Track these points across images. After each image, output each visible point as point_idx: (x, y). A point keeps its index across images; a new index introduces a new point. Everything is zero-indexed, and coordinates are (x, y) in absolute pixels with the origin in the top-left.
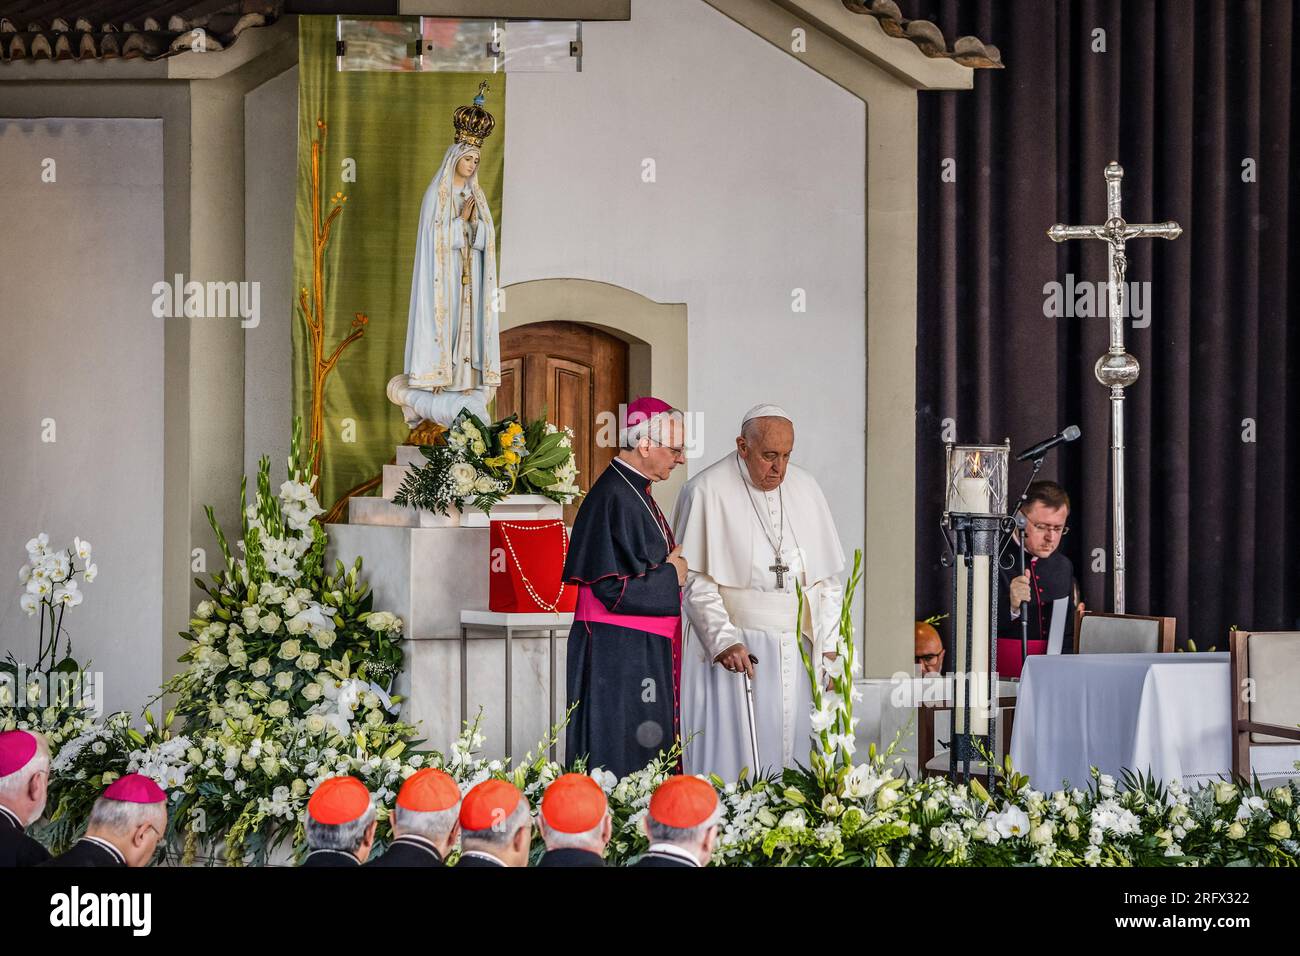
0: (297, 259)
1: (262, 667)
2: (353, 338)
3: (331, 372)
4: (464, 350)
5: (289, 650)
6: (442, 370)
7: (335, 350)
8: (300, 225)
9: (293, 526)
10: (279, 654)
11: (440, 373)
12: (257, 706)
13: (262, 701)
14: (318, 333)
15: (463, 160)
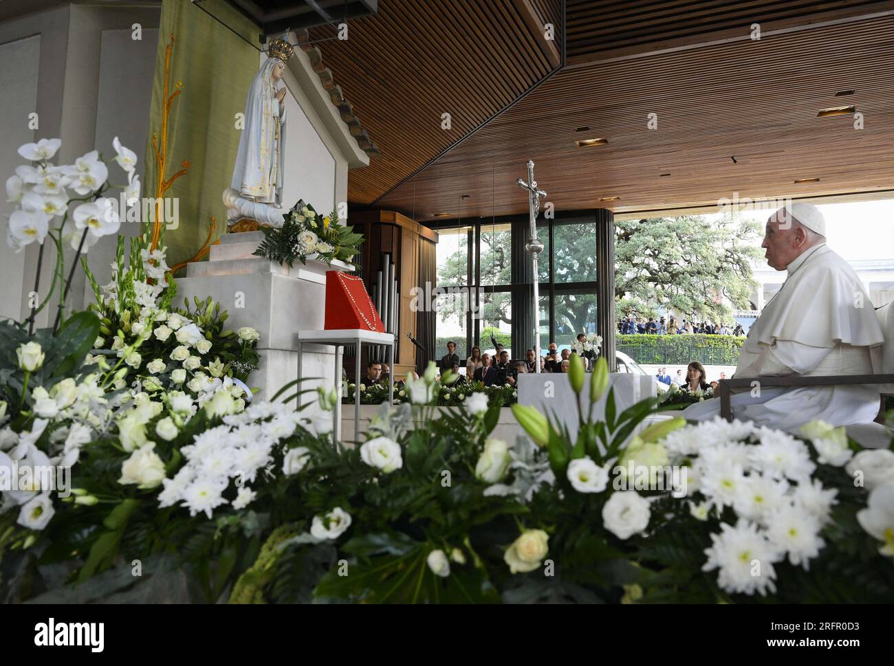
0: (152, 114)
1: (157, 365)
2: (181, 173)
3: (168, 190)
4: (273, 178)
5: (180, 353)
6: (263, 187)
7: (170, 177)
8: (156, 93)
9: (152, 276)
10: (171, 356)
11: (261, 188)
12: (155, 395)
13: (159, 391)
14: (163, 163)
15: (278, 67)
